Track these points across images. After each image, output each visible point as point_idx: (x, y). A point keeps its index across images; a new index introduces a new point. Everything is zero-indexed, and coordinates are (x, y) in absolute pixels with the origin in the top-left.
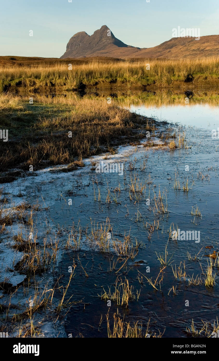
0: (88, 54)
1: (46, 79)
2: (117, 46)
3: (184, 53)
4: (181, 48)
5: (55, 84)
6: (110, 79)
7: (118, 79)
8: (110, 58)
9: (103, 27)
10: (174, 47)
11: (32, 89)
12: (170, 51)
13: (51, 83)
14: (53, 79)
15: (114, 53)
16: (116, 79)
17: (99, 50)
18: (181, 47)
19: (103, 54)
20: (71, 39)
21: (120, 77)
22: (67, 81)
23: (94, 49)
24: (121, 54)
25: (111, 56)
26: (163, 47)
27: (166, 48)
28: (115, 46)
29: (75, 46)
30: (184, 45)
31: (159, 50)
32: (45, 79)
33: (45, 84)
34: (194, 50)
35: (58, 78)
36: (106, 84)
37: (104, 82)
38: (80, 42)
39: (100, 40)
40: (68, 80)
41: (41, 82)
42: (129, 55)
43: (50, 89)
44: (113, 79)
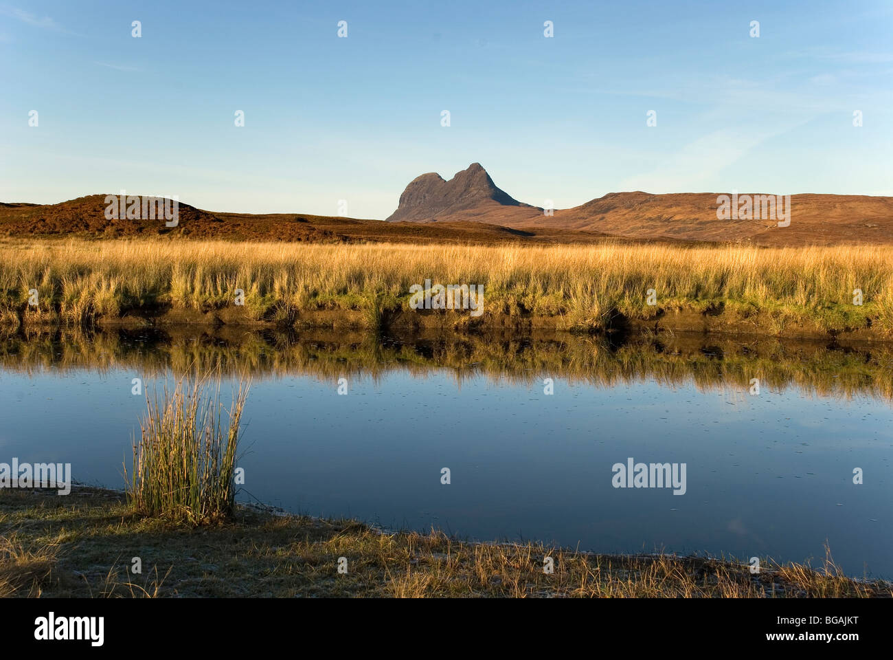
0: (441, 216)
1: (505, 295)
2: (498, 203)
3: (630, 223)
4: (625, 214)
5: (532, 309)
6: (704, 304)
7: (728, 303)
8: (486, 224)
9: (472, 166)
10: (611, 212)
11: (465, 323)
12: (603, 218)
13: (521, 306)
14: (524, 295)
15: (492, 216)
16: (722, 304)
17: (463, 208)
18: (625, 212)
19: (470, 216)
20: (408, 186)
21: (731, 297)
22: (571, 303)
23: (453, 206)
24: (506, 218)
25: (487, 222)
26: (589, 210)
27: (595, 212)
28: (495, 202)
29: (416, 200)
30: (630, 208)
31: (581, 215)
32: (503, 295)
33: (503, 310)
34: (650, 219)
35: (540, 292)
36: (689, 316)
37: (683, 312)
38: (427, 192)
39: (465, 191)
40: (574, 300)
41: (490, 302)
42: (522, 221)
43: (517, 325)
44: (712, 304)
